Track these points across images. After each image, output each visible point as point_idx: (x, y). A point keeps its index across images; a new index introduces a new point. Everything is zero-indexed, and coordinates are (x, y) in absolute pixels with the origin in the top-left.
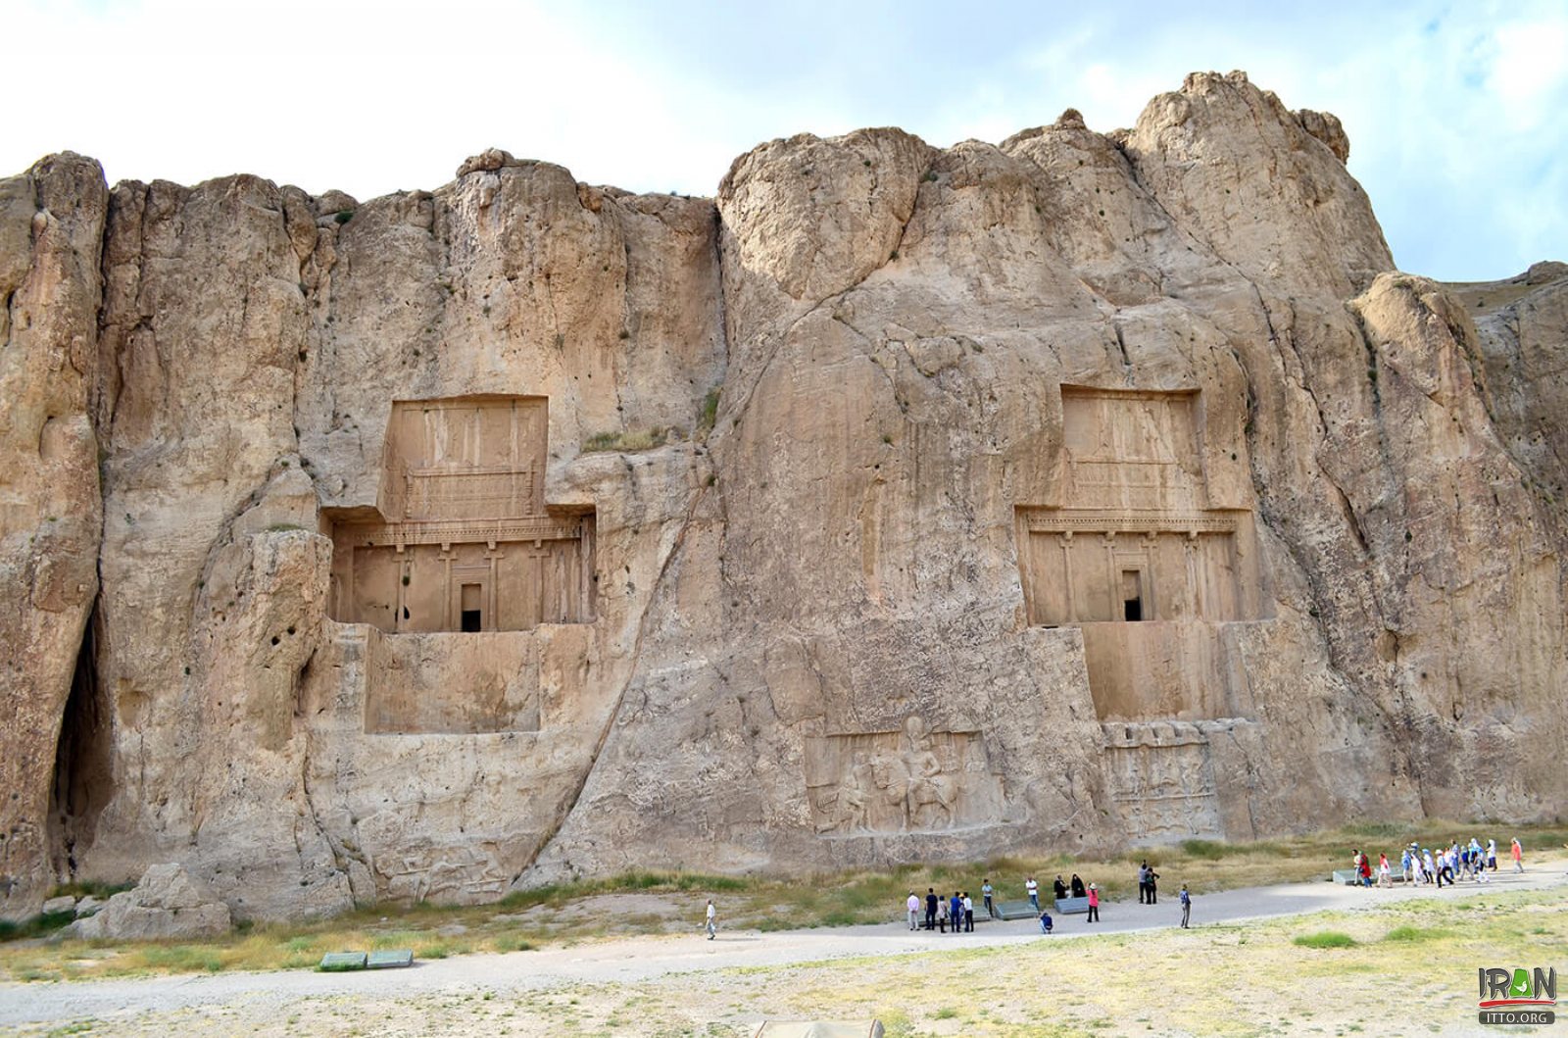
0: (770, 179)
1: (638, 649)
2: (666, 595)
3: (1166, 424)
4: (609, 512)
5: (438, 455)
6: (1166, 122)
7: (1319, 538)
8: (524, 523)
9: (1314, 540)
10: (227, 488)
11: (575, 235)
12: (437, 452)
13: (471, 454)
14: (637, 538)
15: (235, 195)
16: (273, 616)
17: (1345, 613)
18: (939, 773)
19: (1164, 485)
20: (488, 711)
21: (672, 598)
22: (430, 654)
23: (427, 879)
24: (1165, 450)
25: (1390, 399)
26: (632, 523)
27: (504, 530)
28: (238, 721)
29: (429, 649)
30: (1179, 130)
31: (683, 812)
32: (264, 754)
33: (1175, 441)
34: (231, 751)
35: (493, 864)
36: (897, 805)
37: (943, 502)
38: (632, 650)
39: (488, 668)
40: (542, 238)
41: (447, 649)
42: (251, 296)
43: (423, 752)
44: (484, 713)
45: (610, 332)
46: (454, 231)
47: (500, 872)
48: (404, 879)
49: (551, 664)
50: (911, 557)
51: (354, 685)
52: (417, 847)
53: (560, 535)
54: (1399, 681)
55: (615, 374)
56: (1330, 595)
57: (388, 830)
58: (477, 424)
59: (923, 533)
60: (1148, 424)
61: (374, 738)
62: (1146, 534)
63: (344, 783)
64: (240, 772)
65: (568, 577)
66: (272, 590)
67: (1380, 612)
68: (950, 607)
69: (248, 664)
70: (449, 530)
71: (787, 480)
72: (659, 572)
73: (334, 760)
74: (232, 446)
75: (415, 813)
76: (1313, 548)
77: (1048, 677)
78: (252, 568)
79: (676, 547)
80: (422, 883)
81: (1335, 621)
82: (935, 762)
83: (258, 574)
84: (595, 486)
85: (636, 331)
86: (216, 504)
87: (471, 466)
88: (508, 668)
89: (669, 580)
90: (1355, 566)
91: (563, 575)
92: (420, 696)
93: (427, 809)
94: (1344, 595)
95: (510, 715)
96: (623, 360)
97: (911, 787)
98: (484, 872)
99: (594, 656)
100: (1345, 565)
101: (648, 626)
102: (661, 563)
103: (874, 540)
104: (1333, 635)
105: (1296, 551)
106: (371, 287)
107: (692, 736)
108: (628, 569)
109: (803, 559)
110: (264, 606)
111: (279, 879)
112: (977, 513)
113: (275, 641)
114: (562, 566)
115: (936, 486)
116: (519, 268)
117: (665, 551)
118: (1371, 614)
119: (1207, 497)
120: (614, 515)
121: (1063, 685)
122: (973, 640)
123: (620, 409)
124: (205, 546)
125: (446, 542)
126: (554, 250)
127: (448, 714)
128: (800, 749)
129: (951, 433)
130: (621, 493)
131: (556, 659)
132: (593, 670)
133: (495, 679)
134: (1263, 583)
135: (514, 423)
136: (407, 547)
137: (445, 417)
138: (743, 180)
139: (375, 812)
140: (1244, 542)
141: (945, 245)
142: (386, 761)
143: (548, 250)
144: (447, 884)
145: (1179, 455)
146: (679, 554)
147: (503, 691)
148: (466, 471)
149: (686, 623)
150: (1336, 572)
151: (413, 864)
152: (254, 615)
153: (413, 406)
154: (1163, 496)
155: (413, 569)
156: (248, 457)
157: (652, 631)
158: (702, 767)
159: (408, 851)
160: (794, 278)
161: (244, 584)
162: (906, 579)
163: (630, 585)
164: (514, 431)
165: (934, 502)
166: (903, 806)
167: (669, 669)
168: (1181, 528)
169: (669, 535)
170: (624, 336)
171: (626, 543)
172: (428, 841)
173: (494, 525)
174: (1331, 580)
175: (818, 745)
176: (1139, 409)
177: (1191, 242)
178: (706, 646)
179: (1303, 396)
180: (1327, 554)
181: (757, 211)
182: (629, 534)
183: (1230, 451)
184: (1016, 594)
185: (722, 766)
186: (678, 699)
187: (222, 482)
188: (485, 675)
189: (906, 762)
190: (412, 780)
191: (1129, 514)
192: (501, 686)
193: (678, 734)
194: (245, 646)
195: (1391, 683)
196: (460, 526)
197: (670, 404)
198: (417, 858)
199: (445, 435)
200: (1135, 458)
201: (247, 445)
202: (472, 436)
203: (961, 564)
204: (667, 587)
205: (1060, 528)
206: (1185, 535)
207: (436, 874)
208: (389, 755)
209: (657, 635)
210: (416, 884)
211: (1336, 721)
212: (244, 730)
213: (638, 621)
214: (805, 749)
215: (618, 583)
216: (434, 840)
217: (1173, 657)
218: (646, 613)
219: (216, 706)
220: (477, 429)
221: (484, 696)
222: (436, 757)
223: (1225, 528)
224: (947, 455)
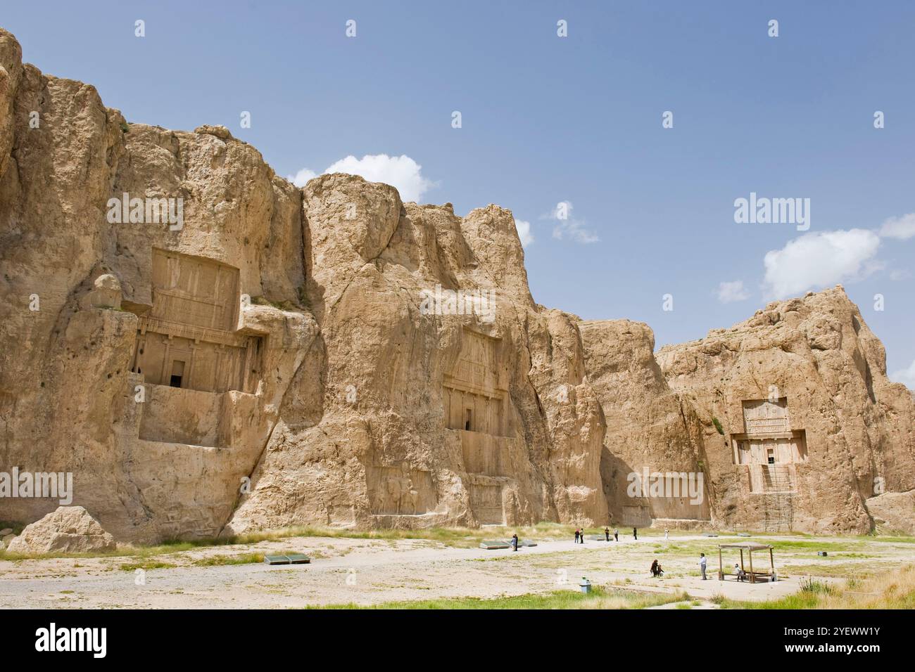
0: (345, 193)
1: (280, 412)
2: (295, 386)
4: (276, 339)
5: (173, 284)
6: (483, 221)
7: (528, 407)
8: (217, 333)
9: (527, 408)
10: (70, 274)
11: (264, 189)
12: (172, 283)
13: (192, 289)
14: (286, 355)
15: (85, 95)
16: (113, 361)
17: (536, 440)
18: (412, 489)
19: (484, 375)
20: (187, 434)
21: (298, 389)
22: (157, 397)
23: (178, 526)
24: (486, 360)
25: (556, 358)
26: (285, 347)
27: (206, 335)
28: (80, 422)
29: (157, 394)
30: (487, 227)
31: (310, 498)
32: (96, 444)
33: (489, 358)
34: (75, 439)
35: (211, 520)
36: (396, 502)
37: (419, 366)
38: (277, 412)
39: (190, 409)
40: (249, 185)
41: (167, 395)
42: (93, 161)
43: (177, 453)
44: (184, 435)
45: (261, 243)
46: (192, 161)
47: (213, 525)
48: (168, 526)
49: (238, 414)
50: (405, 389)
51: (135, 409)
52: (176, 508)
53: (236, 344)
54: (550, 469)
55: (260, 265)
56: (531, 431)
57: (159, 497)
58: (198, 273)
59: (411, 378)
61: (146, 443)
62: (475, 395)
63: (127, 466)
64: (81, 454)
65: (234, 367)
66: (117, 345)
67: (546, 441)
68: (419, 413)
69: (92, 387)
70: (175, 329)
71: (360, 342)
72: (293, 374)
73: (122, 452)
74: (74, 249)
75: (172, 488)
76: (526, 411)
77: (451, 451)
78: (103, 329)
79: (303, 363)
80: (176, 529)
81: (531, 442)
82: (412, 483)
83: (107, 333)
84: (271, 324)
85: (272, 246)
86: (64, 283)
87: (192, 296)
88: (201, 411)
89: (297, 379)
91: (231, 365)
92: (148, 420)
93: (179, 486)
94: (536, 432)
95: (199, 438)
96: (264, 259)
97: (402, 494)
98: (206, 524)
99: (257, 412)
100: (536, 420)
101: (286, 401)
102: (295, 370)
103: (393, 377)
105: (520, 411)
106: (143, 177)
107: (310, 460)
108: (278, 369)
109: (364, 381)
110: (108, 353)
111: (119, 521)
112: (431, 374)
113: (109, 376)
114: (231, 360)
115: (417, 358)
116: (234, 197)
117: (297, 365)
118: (544, 441)
119: (498, 384)
120: (278, 340)
121: (456, 455)
122: (427, 430)
123: (262, 283)
124: (58, 307)
125: (171, 333)
126: (254, 193)
127: (164, 433)
128: (364, 471)
129: (426, 336)
130: (282, 330)
131: (241, 411)
132: (255, 419)
133: (193, 417)
134: (510, 423)
135: (218, 278)
136: (147, 332)
137: (180, 264)
138: (329, 188)
139: (150, 486)
140: (505, 405)
141: (409, 248)
142: (153, 456)
143: (251, 192)
144: (188, 530)
145: (490, 365)
146: (302, 367)
147: (197, 423)
148: (189, 297)
149: (303, 403)
150: (533, 422)
151: (172, 517)
152: (101, 358)
153: (161, 252)
155: (146, 345)
156: (82, 258)
157: (288, 404)
158: (318, 476)
159: (170, 509)
160: (361, 246)
161: (97, 338)
162: (403, 398)
163: (279, 378)
164: (217, 282)
165: (416, 366)
166: (398, 503)
167: (296, 425)
168: (487, 395)
169: (300, 356)
170: (267, 246)
171: (280, 356)
172: (181, 505)
173: (201, 331)
174: (531, 426)
175: (371, 470)
177: (486, 275)
178: (312, 415)
179: (526, 349)
180: (530, 414)
181: (337, 206)
182: (282, 352)
184: (442, 412)
185: (328, 476)
186: (302, 440)
187: (68, 270)
188: (188, 413)
189: (400, 483)
190: (170, 469)
191: (473, 385)
192: (196, 421)
193: (303, 458)
194: (91, 376)
195: (548, 469)
196: (182, 327)
197: (285, 287)
198: (175, 513)
199: (178, 274)
200: (477, 362)
201: (83, 251)
202: (194, 278)
203: (424, 395)
204: (296, 382)
205: (452, 387)
206: (487, 398)
207: (183, 524)
208: (155, 453)
209: (290, 406)
210: (173, 529)
211: (532, 482)
212: (84, 427)
213: (282, 397)
214: (366, 472)
215: (273, 376)
216: (183, 504)
217: (482, 448)
218: (285, 394)
219: (65, 410)
220: (197, 276)
221: (186, 425)
222: (185, 457)
223: (500, 397)
224: (424, 346)
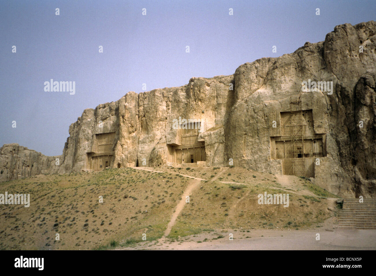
4: (207, 142)
19: (305, 130)
26: (210, 144)
62: (302, 140)
74: (155, 135)
79: (217, 147)
102: (215, 150)
103: (245, 145)
119: (314, 132)
130: (209, 138)
140: (324, 141)
149: (219, 161)
152: (155, 162)
162: (250, 151)
183: (320, 121)
187: (153, 141)
209: (214, 163)
218: (213, 159)
223: (320, 138)
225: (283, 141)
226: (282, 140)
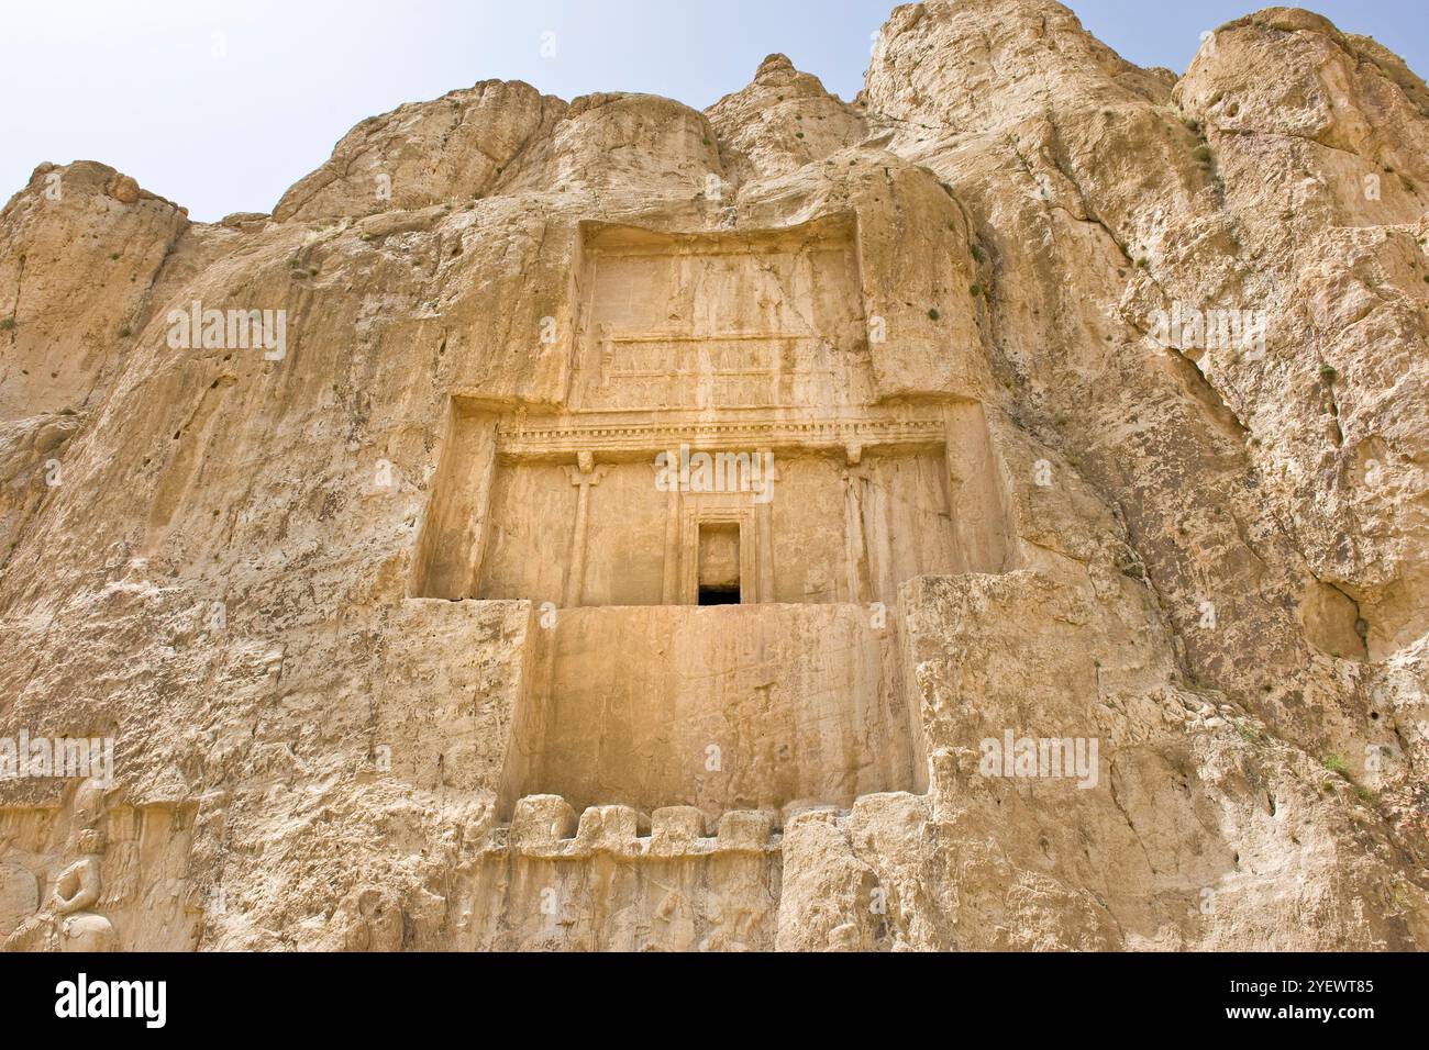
3: (802, 284)
17: (1203, 559)
19: (788, 370)
24: (796, 318)
33: (819, 305)
56: (1168, 528)
60: (766, 286)
76: (1119, 449)
81: (1185, 582)
90: (1218, 464)
94: (1200, 525)
100: (1194, 467)
104: (1184, 613)
119: (873, 379)
150: (1173, 483)
154: (787, 387)
174: (1164, 503)
176: (750, 267)
180: (1150, 452)
183: (925, 305)
191: (709, 416)
217: (781, 677)
225: (571, 460)
226: (565, 446)
